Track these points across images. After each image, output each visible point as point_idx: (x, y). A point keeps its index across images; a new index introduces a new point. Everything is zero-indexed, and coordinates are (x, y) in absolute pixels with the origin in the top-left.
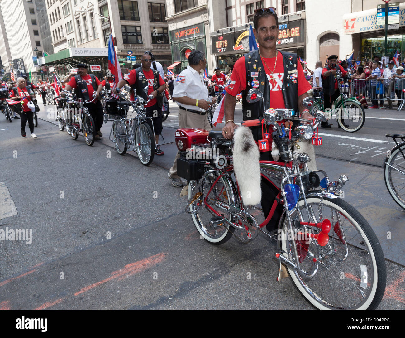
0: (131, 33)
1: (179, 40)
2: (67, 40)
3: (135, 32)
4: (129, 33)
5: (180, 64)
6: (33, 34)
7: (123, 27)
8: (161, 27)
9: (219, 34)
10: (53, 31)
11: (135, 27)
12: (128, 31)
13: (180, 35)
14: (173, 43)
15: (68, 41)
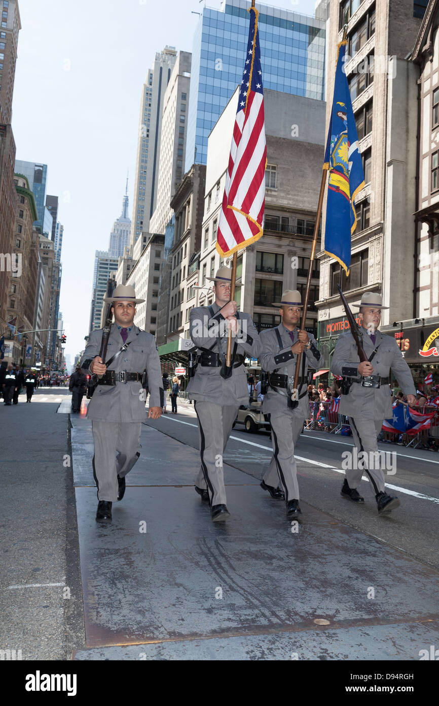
0: (265, 324)
1: (331, 336)
2: (184, 330)
3: (271, 323)
4: (263, 324)
5: (328, 372)
6: (149, 321)
7: (256, 315)
8: (312, 319)
9: (396, 329)
10: (171, 319)
11: (274, 316)
12: (262, 321)
13: (333, 329)
14: (320, 340)
15: (186, 331)
